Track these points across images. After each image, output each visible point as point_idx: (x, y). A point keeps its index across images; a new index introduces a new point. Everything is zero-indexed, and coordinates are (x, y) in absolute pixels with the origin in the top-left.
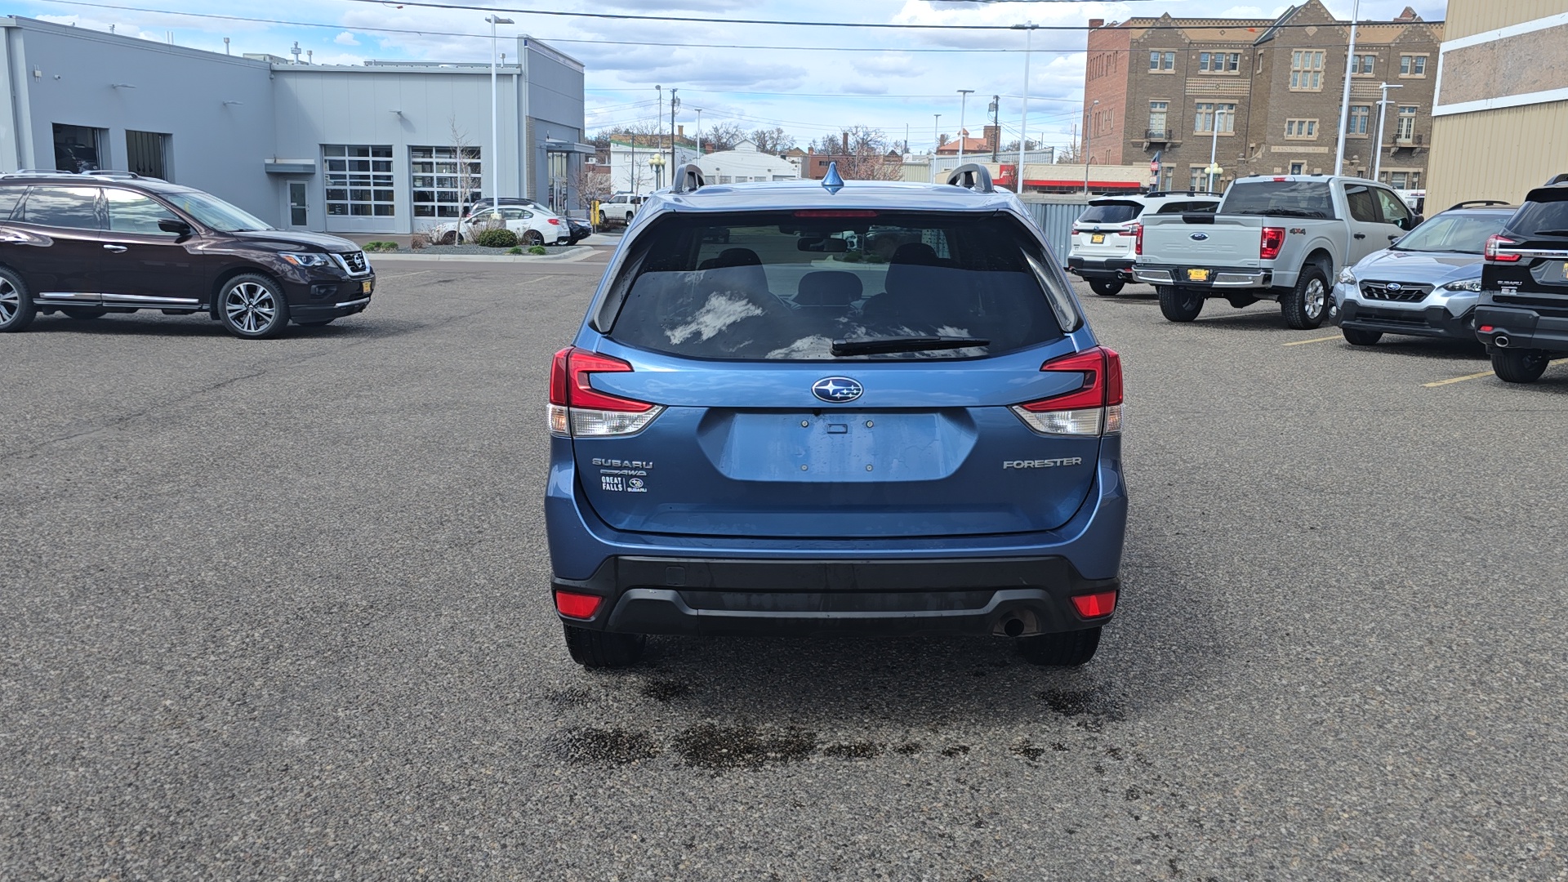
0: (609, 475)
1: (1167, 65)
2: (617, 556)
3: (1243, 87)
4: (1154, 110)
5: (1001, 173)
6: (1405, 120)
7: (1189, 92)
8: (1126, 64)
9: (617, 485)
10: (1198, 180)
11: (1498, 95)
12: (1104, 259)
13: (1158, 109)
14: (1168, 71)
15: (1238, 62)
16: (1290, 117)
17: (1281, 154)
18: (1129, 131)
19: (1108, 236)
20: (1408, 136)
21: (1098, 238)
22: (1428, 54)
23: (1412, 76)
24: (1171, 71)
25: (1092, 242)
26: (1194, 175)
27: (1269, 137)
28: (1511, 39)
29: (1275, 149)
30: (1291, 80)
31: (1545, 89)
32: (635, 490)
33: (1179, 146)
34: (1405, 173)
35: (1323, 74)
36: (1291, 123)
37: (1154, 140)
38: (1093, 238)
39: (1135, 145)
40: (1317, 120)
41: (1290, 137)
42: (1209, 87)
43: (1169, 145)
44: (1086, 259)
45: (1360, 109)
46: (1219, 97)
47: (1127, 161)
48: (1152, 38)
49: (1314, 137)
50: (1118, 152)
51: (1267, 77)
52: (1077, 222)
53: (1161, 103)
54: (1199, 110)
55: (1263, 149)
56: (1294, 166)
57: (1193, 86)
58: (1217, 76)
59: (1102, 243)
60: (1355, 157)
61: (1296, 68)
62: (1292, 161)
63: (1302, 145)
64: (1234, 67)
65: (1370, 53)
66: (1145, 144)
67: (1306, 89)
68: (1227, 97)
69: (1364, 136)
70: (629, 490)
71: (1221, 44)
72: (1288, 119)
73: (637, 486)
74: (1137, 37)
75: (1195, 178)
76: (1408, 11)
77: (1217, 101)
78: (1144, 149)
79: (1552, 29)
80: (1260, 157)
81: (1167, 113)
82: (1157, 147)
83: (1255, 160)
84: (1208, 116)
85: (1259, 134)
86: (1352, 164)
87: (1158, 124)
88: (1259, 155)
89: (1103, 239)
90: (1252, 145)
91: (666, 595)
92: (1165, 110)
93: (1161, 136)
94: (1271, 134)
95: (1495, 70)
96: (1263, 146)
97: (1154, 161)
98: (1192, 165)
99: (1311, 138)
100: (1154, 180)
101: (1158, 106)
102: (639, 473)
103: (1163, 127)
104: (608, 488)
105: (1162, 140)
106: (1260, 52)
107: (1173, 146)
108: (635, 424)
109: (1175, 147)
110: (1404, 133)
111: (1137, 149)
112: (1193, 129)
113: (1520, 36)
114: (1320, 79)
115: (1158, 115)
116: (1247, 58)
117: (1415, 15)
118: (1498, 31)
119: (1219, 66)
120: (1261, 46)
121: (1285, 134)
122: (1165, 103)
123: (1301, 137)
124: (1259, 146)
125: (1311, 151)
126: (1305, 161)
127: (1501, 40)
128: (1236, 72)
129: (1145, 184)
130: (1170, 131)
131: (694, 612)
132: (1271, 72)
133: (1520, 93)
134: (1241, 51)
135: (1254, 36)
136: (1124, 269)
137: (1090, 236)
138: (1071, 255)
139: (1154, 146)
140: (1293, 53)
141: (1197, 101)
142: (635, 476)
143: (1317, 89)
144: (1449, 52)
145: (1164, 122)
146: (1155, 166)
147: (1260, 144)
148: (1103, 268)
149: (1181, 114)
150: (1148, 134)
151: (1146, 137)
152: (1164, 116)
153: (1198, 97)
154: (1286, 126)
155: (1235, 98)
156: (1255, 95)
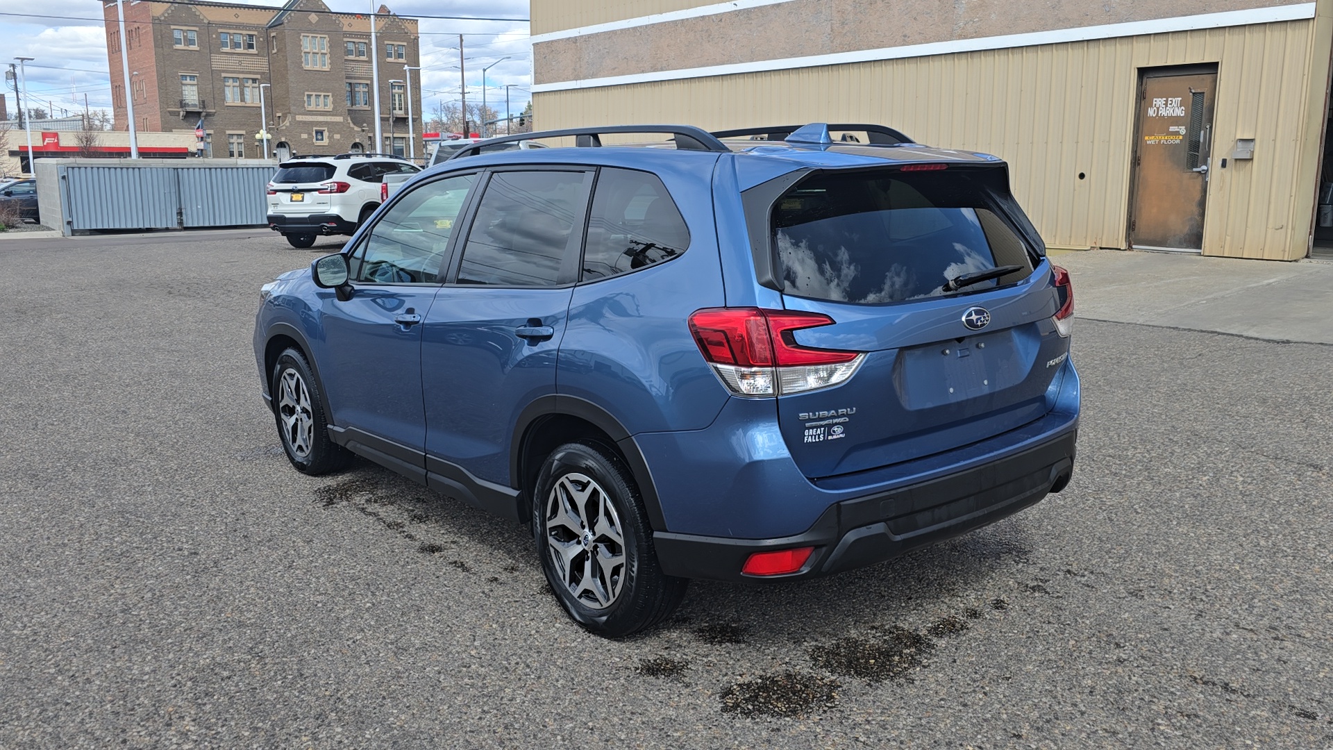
0: (812, 428)
1: (191, 42)
2: (838, 503)
3: (262, 64)
4: (184, 82)
5: (44, 140)
6: (397, 96)
7: (215, 66)
8: (151, 38)
9: (819, 435)
10: (235, 145)
11: (585, 78)
12: (307, 215)
13: (188, 81)
14: (192, 47)
15: (254, 43)
16: (308, 91)
17: (305, 123)
18: (164, 101)
19: (307, 195)
20: (400, 109)
21: (298, 197)
22: (405, 44)
23: (396, 61)
24: (195, 47)
25: (291, 201)
26: (231, 141)
27: (293, 108)
28: (590, 36)
29: (299, 118)
30: (303, 60)
31: (623, 74)
32: (835, 437)
33: (213, 114)
34: (403, 138)
35: (328, 55)
36: (309, 96)
37: (189, 109)
38: (292, 198)
39: (172, 113)
40: (330, 94)
41: (310, 108)
42: (232, 62)
43: (204, 114)
44: (287, 216)
45: (361, 86)
46: (243, 72)
47: (167, 128)
48: (172, 16)
49: (330, 108)
50: (157, 119)
51: (283, 56)
52: (272, 183)
53: (190, 76)
54: (227, 84)
55: (289, 118)
56: (317, 132)
57: (218, 62)
58: (238, 54)
59: (303, 201)
60: (365, 125)
61: (306, 50)
62: (315, 128)
63: (321, 115)
64: (251, 46)
65: (362, 41)
66: (181, 113)
67: (317, 68)
68: (250, 73)
69: (367, 108)
70: (830, 438)
71: (238, 26)
72: (306, 93)
73: (838, 433)
74: (158, 15)
75: (233, 143)
76: (383, 7)
77: (241, 76)
78: (181, 118)
79: (622, 30)
80: (288, 124)
81: (197, 85)
82: (192, 117)
83: (284, 128)
84: (235, 89)
85: (284, 105)
86: (363, 131)
87: (191, 95)
88: (287, 123)
89: (303, 197)
90: (278, 115)
91: (878, 528)
92: (195, 82)
93: (195, 105)
94: (294, 105)
95: (580, 58)
96: (289, 115)
97: (198, 128)
98: (228, 132)
99: (327, 109)
100: (201, 145)
101: (188, 78)
102: (841, 420)
103: (196, 98)
104: (810, 440)
105: (197, 109)
106: (273, 34)
107: (208, 115)
108: (842, 374)
109: (210, 115)
110: (397, 106)
111: (173, 118)
112: (224, 100)
113: (597, 34)
114: (327, 61)
115: (189, 87)
116: (261, 39)
117: (389, 12)
118: (578, 29)
119: (237, 45)
120: (273, 29)
121: (306, 105)
122: (194, 77)
123: (319, 108)
124: (285, 116)
125: (329, 120)
126: (326, 129)
127: (582, 36)
128: (254, 51)
129: (193, 149)
130: (203, 102)
131: (898, 538)
132: (285, 52)
133: (604, 77)
134: (256, 33)
135: (265, 19)
136: (328, 223)
137: (288, 196)
138: (270, 212)
139: (189, 115)
140: (301, 37)
141: (224, 75)
142: (836, 424)
143: (327, 68)
144: (537, 44)
145: (196, 93)
146: (200, 133)
147: (286, 114)
148: (308, 224)
149: (211, 86)
150: (182, 104)
151: (182, 107)
152: (195, 88)
153: (224, 71)
154: (306, 98)
155: (257, 73)
156: (274, 71)
